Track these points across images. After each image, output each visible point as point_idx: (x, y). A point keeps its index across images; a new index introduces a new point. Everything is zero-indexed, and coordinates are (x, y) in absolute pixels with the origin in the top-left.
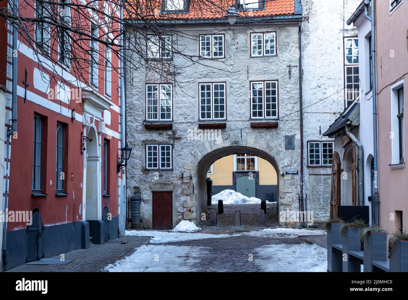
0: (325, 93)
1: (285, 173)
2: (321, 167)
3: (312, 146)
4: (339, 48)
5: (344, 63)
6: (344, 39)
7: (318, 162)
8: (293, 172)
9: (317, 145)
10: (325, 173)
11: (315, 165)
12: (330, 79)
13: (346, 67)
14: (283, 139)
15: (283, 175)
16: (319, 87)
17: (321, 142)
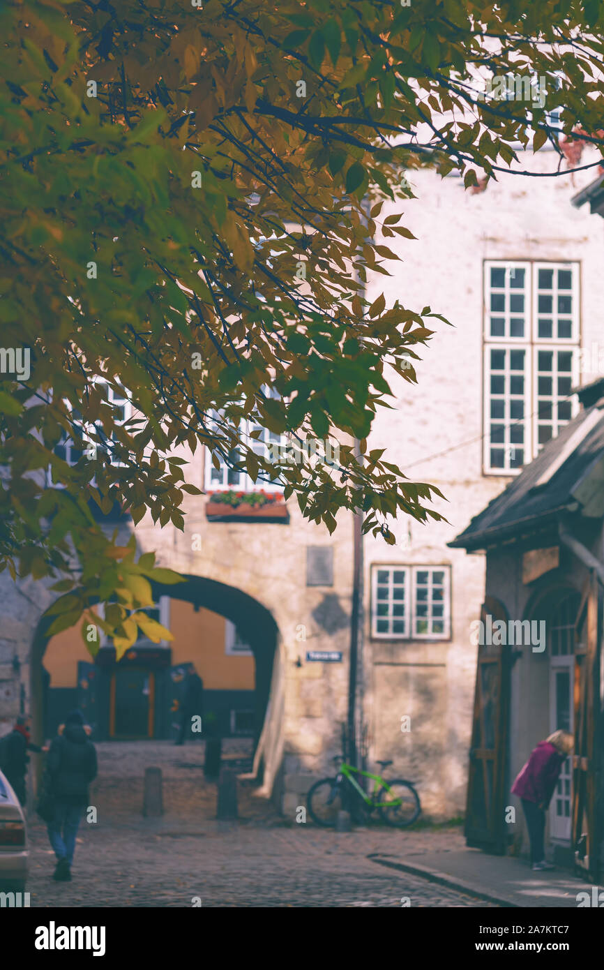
0: (424, 423)
1: (303, 657)
2: (410, 641)
3: (383, 577)
4: (470, 291)
5: (483, 338)
6: (483, 265)
7: (399, 627)
8: (326, 656)
9: (399, 577)
10: (422, 661)
11: (390, 635)
12: (441, 380)
13: (488, 348)
14: (302, 554)
15: (299, 664)
16: (410, 403)
17: (411, 566)
